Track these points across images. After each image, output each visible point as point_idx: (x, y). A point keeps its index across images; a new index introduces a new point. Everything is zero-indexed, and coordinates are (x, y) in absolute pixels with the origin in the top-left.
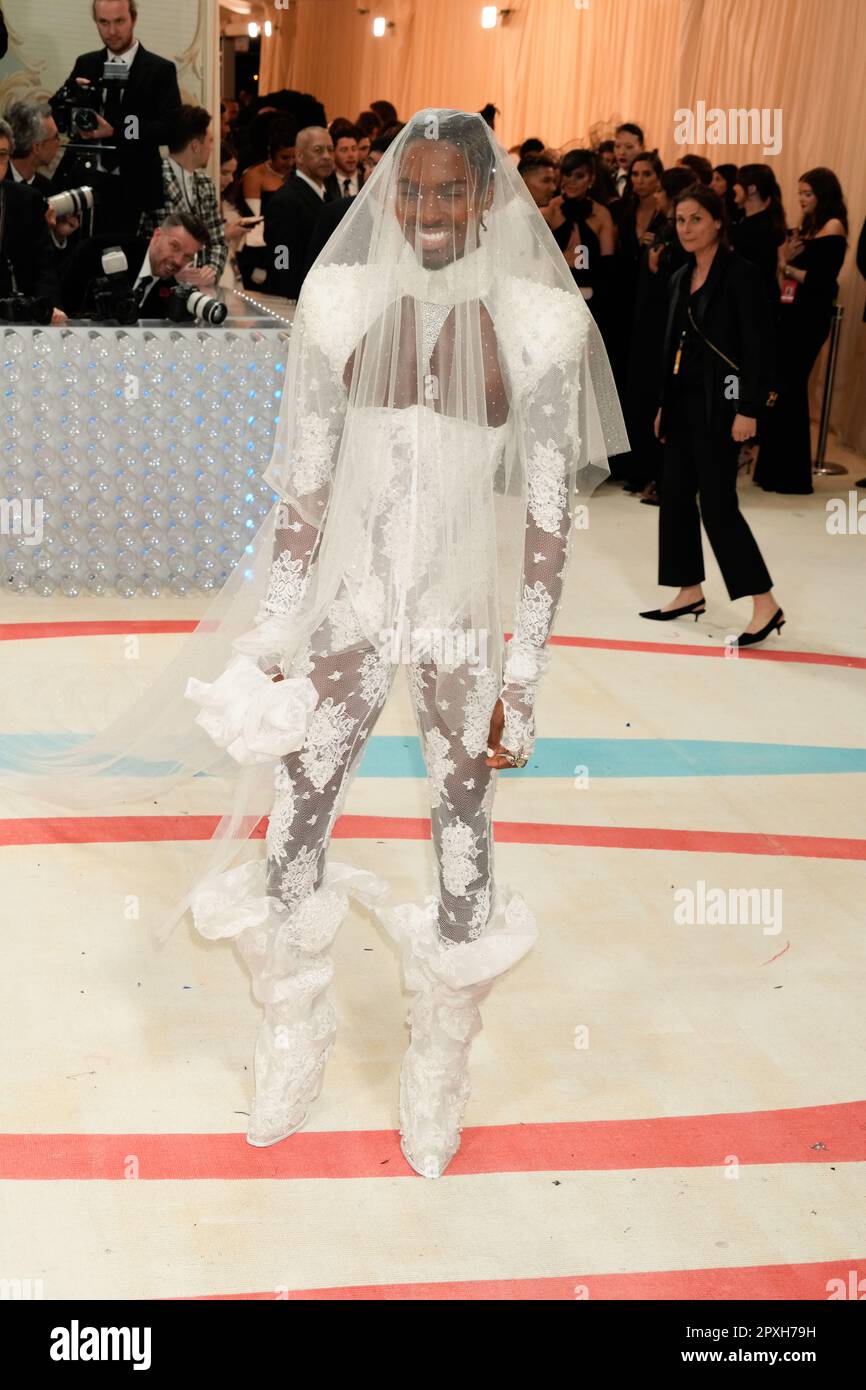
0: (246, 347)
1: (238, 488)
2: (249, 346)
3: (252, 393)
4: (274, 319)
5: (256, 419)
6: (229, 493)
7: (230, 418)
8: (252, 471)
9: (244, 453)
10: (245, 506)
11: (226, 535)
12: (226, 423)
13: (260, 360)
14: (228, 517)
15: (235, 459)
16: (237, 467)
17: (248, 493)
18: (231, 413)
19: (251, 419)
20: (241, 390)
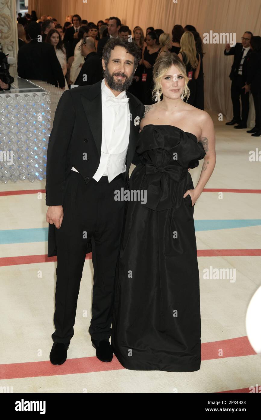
0: (31, 99)
1: (32, 145)
2: (32, 98)
3: (34, 114)
4: (40, 89)
5: (36, 122)
6: (29, 147)
7: (27, 123)
8: (36, 140)
9: (33, 134)
10: (34, 151)
11: (28, 161)
12: (26, 124)
13: (36, 102)
14: (29, 156)
15: (30, 136)
16: (31, 138)
17: (35, 147)
18: (28, 121)
19: (35, 122)
20: (30, 113)
